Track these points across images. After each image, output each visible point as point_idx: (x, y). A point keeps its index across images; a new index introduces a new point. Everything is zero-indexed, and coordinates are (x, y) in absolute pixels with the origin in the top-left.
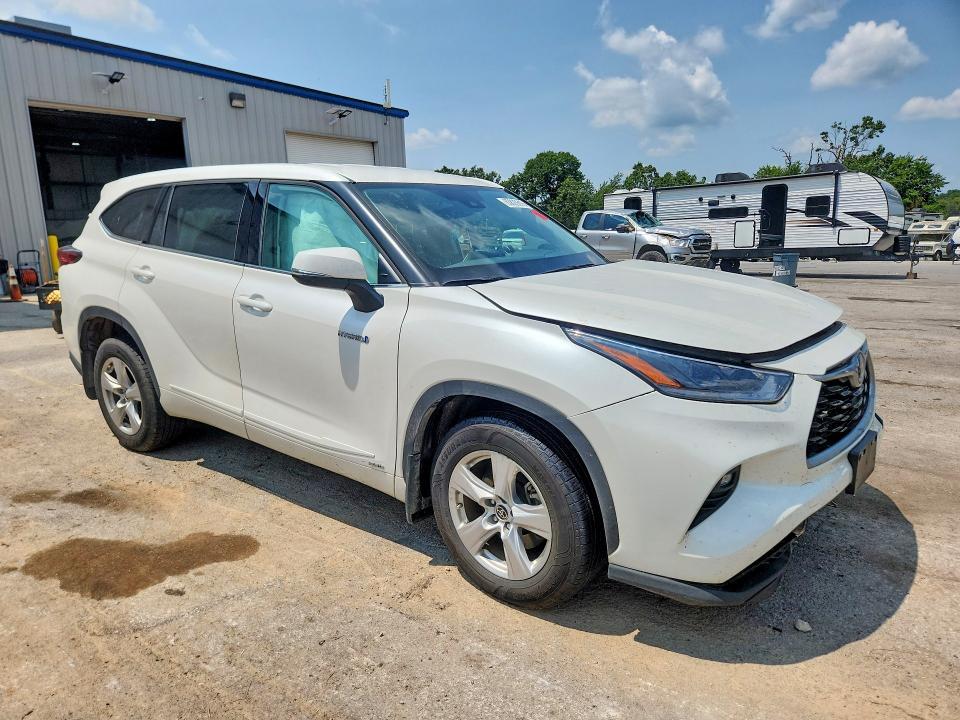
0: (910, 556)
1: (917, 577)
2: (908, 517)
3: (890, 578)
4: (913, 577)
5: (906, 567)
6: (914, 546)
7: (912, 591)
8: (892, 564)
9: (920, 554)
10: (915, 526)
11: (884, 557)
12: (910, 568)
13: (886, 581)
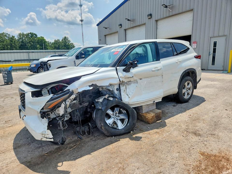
0: (16, 151)
1: (13, 148)
2: (23, 165)
3: (18, 144)
4: (13, 147)
5: (16, 148)
6: (16, 155)
7: (13, 144)
8: (19, 147)
9: (14, 153)
10: (19, 163)
11: (22, 147)
12: (15, 149)
13: (19, 143)
